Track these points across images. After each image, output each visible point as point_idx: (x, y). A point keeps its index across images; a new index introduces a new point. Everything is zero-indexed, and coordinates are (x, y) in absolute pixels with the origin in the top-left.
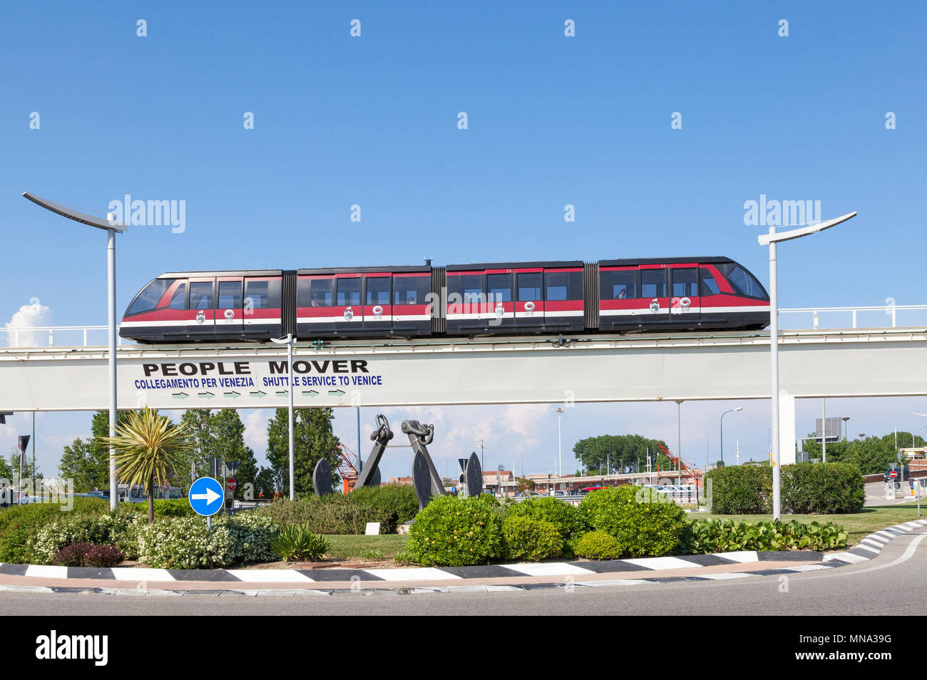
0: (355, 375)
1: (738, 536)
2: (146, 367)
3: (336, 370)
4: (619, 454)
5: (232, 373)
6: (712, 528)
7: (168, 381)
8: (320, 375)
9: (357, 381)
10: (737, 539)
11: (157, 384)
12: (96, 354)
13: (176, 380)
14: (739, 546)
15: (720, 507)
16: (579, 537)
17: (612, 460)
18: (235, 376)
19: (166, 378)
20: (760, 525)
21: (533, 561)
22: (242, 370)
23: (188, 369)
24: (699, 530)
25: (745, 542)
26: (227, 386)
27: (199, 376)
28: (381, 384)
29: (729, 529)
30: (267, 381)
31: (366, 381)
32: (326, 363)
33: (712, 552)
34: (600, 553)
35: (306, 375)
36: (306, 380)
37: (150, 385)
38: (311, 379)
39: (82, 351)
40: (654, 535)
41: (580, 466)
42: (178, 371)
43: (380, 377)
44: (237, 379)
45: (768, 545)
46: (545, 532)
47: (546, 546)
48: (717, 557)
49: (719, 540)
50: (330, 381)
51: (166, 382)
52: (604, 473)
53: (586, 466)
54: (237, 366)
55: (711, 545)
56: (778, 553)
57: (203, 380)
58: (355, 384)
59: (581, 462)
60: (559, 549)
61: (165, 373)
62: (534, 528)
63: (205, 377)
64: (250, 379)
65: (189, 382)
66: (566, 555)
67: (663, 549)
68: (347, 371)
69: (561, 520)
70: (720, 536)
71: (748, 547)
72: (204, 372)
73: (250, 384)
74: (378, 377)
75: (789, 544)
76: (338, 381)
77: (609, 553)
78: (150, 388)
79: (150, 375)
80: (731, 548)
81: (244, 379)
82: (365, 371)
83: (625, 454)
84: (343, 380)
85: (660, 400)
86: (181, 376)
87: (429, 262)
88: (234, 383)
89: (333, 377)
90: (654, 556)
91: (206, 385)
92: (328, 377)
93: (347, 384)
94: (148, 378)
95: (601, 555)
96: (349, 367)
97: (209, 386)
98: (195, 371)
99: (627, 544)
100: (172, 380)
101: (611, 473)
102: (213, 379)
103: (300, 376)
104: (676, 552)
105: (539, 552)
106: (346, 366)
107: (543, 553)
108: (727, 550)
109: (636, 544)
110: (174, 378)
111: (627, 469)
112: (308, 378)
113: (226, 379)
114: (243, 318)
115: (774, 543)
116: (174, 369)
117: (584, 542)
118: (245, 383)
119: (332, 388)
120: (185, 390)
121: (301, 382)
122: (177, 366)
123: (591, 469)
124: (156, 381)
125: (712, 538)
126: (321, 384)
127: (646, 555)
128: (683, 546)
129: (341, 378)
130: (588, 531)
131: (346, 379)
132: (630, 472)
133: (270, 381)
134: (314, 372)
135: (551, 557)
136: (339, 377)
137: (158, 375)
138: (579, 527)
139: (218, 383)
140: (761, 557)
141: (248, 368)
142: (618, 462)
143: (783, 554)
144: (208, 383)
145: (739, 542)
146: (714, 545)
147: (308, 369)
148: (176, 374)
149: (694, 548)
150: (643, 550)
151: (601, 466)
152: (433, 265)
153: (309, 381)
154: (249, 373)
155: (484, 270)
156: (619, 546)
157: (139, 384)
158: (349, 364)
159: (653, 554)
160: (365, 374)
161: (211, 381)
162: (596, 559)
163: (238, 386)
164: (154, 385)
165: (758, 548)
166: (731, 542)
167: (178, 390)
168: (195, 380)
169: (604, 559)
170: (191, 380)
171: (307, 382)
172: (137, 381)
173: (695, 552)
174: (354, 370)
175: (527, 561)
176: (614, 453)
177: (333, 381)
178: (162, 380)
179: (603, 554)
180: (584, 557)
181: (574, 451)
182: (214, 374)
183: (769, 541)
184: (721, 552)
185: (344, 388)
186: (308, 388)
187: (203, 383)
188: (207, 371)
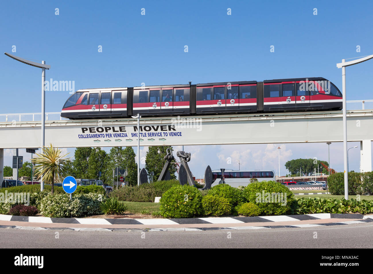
0: (170, 132)
1: (322, 206)
2: (83, 129)
3: (162, 130)
4: (306, 167)
5: (118, 131)
6: (309, 202)
7: (92, 135)
8: (155, 132)
9: (171, 134)
10: (321, 207)
11: (87, 136)
12: (62, 124)
13: (95, 135)
14: (321, 211)
15: (334, 191)
16: (240, 205)
17: (303, 170)
18: (119, 132)
19: (91, 134)
20: (335, 200)
21: (215, 216)
22: (122, 130)
23: (100, 130)
24: (302, 203)
25: (325, 209)
26: (116, 137)
27: (104, 133)
28: (181, 136)
29: (317, 203)
30: (133, 134)
31: (175, 134)
32: (158, 127)
33: (308, 214)
34: (250, 213)
35: (149, 132)
36: (149, 134)
37: (84, 137)
38: (152, 134)
39: (57, 122)
40: (277, 205)
41: (288, 172)
42: (96, 131)
43: (181, 132)
44: (120, 134)
45: (337, 211)
46: (222, 203)
47: (222, 209)
48: (309, 216)
49: (312, 208)
50: (159, 134)
51: (91, 136)
52: (299, 176)
53: (291, 172)
54: (120, 128)
55: (307, 210)
56: (341, 214)
57: (106, 134)
58: (170, 136)
59: (288, 171)
60: (228, 210)
61: (91, 132)
62: (216, 201)
63: (107, 133)
64: (126, 134)
65: (100, 135)
66: (233, 214)
67: (281, 212)
68: (167, 130)
69: (232, 197)
70: (312, 206)
71: (326, 211)
72: (107, 131)
73: (126, 136)
74: (180, 133)
75: (347, 210)
76: (163, 134)
77: (254, 213)
78: (84, 138)
79: (84, 133)
80: (318, 212)
81: (123, 134)
82: (174, 130)
83: (308, 167)
84: (165, 134)
85: (307, 142)
86: (97, 133)
87: (190, 83)
88: (119, 135)
89: (161, 133)
90: (277, 215)
91: (107, 136)
92: (159, 133)
93: (167, 136)
94: (84, 134)
95: (250, 214)
96: (168, 128)
97: (109, 137)
98: (103, 131)
99: (263, 209)
100: (94, 135)
101: (302, 176)
102: (110, 134)
103: (147, 132)
104: (288, 213)
105: (219, 212)
106: (166, 128)
107: (221, 213)
108: (316, 213)
109: (268, 209)
110: (94, 133)
111: (310, 174)
112: (150, 133)
113: (116, 134)
114: (111, 108)
115: (339, 209)
116: (94, 130)
117: (243, 207)
118: (124, 136)
119: (160, 137)
120: (99, 139)
121: (147, 135)
122: (96, 129)
123: (293, 174)
124: (87, 135)
125: (308, 207)
126: (156, 136)
127: (273, 214)
128: (293, 210)
129: (164, 133)
130: (245, 203)
131: (166, 134)
132: (311, 175)
133: (134, 135)
134: (153, 131)
135: (225, 215)
136: (163, 133)
137: (88, 132)
138: (240, 200)
139: (112, 136)
140: (332, 217)
141: (125, 129)
142: (306, 171)
143: (344, 215)
144: (108, 136)
145: (322, 209)
146: (309, 210)
147: (150, 129)
148: (95, 132)
149: (298, 211)
150: (271, 212)
151: (298, 173)
152: (192, 84)
153: (151, 135)
154: (125, 131)
155: (213, 86)
156: (260, 209)
157: (80, 136)
158: (167, 127)
159: (276, 214)
160: (174, 132)
161: (109, 135)
162: (248, 216)
163: (121, 137)
164: (86, 137)
165: (331, 212)
166: (318, 209)
167: (96, 139)
168: (103, 134)
169: (251, 216)
170: (101, 134)
171: (150, 135)
172: (79, 135)
173: (298, 213)
174: (170, 130)
175: (213, 216)
176: (303, 167)
177: (161, 134)
178: (89, 135)
179: (251, 214)
180: (242, 215)
181: (285, 166)
182: (111, 132)
183: (338, 209)
184: (312, 213)
185: (165, 137)
186: (150, 138)
187: (106, 136)
188: (108, 131)
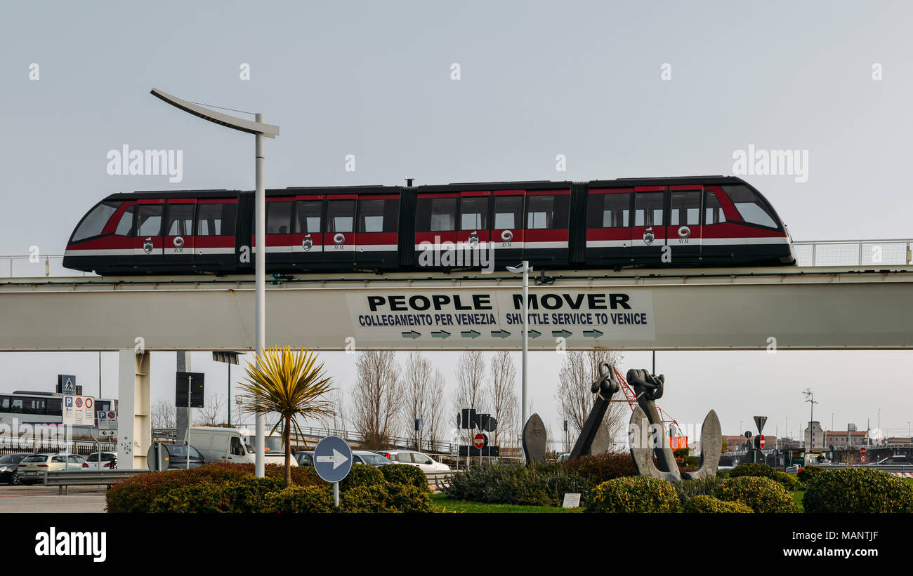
0: (614, 312)
2: (371, 299)
3: (592, 306)
5: (469, 308)
7: (396, 316)
8: (574, 312)
9: (618, 319)
11: (384, 320)
13: (405, 316)
18: (474, 311)
19: (394, 313)
22: (482, 305)
23: (420, 303)
26: (464, 323)
27: (432, 311)
28: (645, 323)
30: (512, 317)
31: (628, 319)
32: (580, 297)
35: (557, 312)
36: (557, 318)
37: (376, 321)
38: (563, 317)
42: (407, 305)
43: (645, 314)
44: (476, 315)
50: (584, 319)
51: (394, 318)
54: (476, 298)
57: (436, 316)
58: (615, 323)
61: (393, 308)
63: (439, 312)
64: (492, 315)
65: (421, 318)
68: (605, 307)
72: (438, 307)
73: (492, 322)
74: (642, 315)
76: (594, 319)
78: (376, 324)
79: (376, 310)
81: (483, 315)
82: (627, 307)
84: (600, 317)
86: (411, 311)
88: (473, 320)
89: (588, 315)
91: (440, 322)
92: (583, 315)
93: (605, 323)
94: (374, 313)
96: (608, 303)
97: (444, 324)
98: (427, 306)
100: (401, 316)
102: (448, 315)
103: (550, 312)
106: (603, 301)
110: (403, 313)
112: (560, 315)
113: (463, 315)
116: (404, 303)
118: (485, 321)
119: (588, 328)
120: (416, 328)
121: (550, 320)
122: (407, 300)
124: (383, 316)
126: (574, 323)
129: (597, 315)
131: (604, 317)
133: (514, 319)
134: (566, 308)
136: (596, 315)
137: (385, 309)
139: (454, 320)
141: (488, 302)
144: (443, 320)
147: (559, 304)
148: (406, 309)
153: (560, 319)
154: (490, 308)
157: (363, 320)
158: (607, 299)
160: (627, 311)
161: (446, 317)
163: (477, 323)
164: (381, 321)
167: (408, 328)
168: (428, 315)
170: (423, 316)
172: (361, 317)
174: (614, 306)
177: (588, 319)
178: (390, 316)
182: (449, 309)
185: (601, 328)
186: (559, 327)
187: (437, 320)
188: (441, 306)
